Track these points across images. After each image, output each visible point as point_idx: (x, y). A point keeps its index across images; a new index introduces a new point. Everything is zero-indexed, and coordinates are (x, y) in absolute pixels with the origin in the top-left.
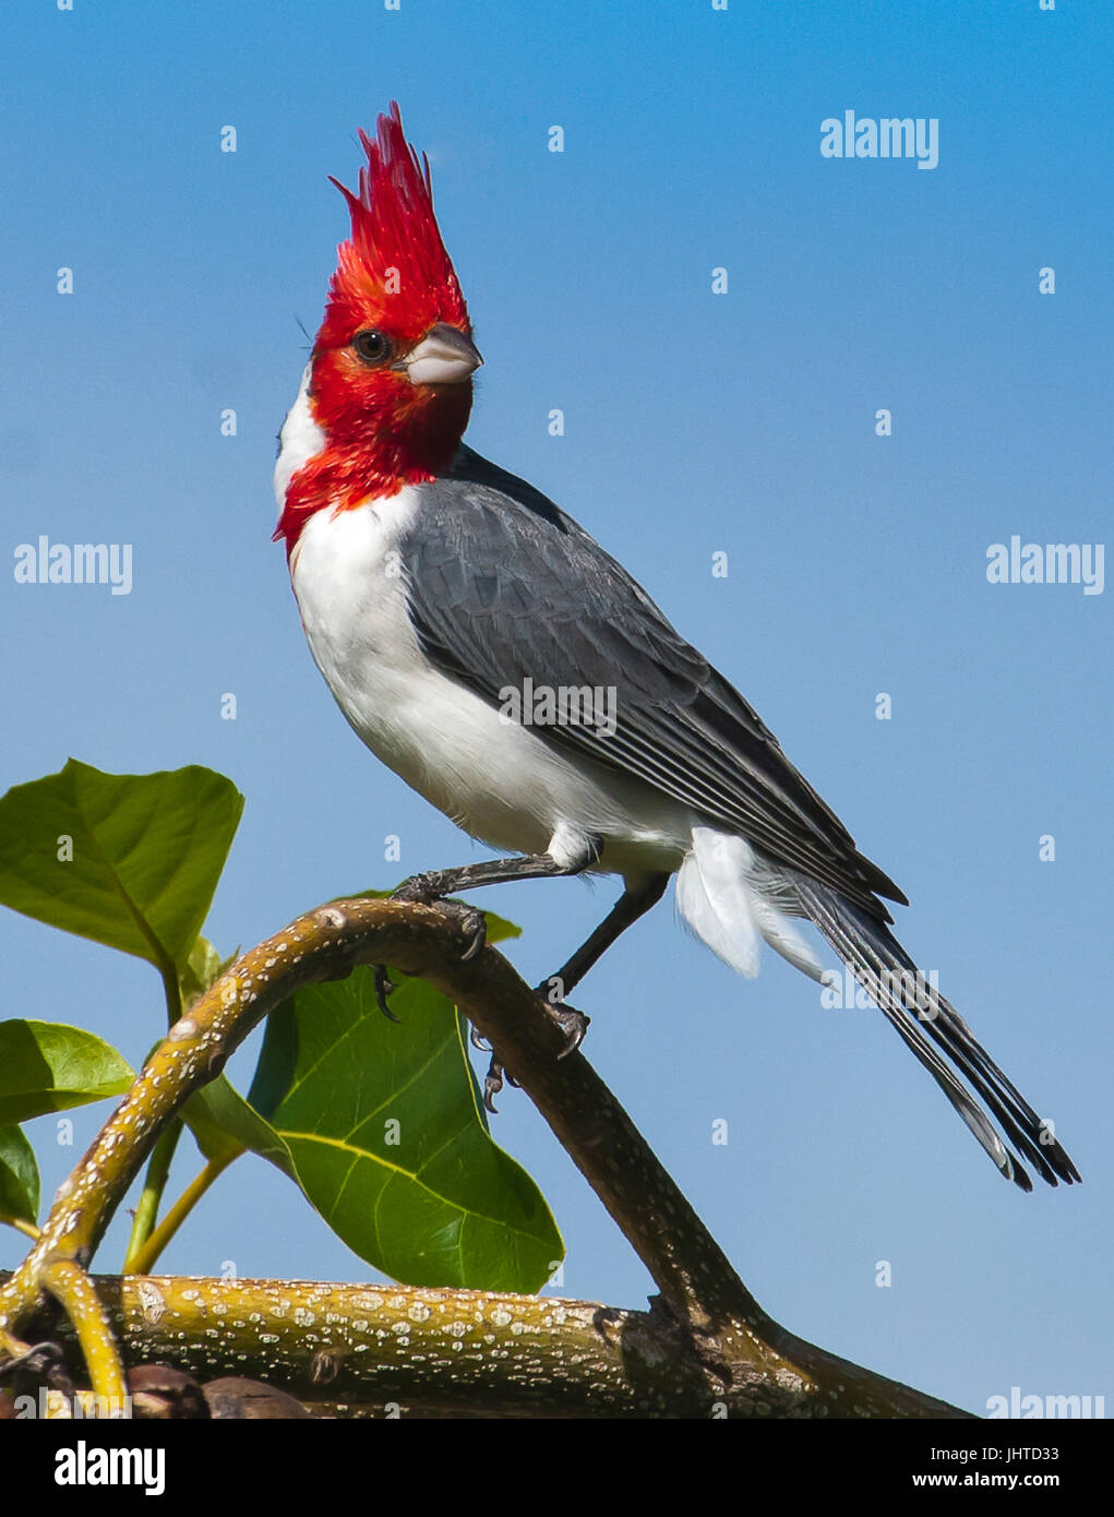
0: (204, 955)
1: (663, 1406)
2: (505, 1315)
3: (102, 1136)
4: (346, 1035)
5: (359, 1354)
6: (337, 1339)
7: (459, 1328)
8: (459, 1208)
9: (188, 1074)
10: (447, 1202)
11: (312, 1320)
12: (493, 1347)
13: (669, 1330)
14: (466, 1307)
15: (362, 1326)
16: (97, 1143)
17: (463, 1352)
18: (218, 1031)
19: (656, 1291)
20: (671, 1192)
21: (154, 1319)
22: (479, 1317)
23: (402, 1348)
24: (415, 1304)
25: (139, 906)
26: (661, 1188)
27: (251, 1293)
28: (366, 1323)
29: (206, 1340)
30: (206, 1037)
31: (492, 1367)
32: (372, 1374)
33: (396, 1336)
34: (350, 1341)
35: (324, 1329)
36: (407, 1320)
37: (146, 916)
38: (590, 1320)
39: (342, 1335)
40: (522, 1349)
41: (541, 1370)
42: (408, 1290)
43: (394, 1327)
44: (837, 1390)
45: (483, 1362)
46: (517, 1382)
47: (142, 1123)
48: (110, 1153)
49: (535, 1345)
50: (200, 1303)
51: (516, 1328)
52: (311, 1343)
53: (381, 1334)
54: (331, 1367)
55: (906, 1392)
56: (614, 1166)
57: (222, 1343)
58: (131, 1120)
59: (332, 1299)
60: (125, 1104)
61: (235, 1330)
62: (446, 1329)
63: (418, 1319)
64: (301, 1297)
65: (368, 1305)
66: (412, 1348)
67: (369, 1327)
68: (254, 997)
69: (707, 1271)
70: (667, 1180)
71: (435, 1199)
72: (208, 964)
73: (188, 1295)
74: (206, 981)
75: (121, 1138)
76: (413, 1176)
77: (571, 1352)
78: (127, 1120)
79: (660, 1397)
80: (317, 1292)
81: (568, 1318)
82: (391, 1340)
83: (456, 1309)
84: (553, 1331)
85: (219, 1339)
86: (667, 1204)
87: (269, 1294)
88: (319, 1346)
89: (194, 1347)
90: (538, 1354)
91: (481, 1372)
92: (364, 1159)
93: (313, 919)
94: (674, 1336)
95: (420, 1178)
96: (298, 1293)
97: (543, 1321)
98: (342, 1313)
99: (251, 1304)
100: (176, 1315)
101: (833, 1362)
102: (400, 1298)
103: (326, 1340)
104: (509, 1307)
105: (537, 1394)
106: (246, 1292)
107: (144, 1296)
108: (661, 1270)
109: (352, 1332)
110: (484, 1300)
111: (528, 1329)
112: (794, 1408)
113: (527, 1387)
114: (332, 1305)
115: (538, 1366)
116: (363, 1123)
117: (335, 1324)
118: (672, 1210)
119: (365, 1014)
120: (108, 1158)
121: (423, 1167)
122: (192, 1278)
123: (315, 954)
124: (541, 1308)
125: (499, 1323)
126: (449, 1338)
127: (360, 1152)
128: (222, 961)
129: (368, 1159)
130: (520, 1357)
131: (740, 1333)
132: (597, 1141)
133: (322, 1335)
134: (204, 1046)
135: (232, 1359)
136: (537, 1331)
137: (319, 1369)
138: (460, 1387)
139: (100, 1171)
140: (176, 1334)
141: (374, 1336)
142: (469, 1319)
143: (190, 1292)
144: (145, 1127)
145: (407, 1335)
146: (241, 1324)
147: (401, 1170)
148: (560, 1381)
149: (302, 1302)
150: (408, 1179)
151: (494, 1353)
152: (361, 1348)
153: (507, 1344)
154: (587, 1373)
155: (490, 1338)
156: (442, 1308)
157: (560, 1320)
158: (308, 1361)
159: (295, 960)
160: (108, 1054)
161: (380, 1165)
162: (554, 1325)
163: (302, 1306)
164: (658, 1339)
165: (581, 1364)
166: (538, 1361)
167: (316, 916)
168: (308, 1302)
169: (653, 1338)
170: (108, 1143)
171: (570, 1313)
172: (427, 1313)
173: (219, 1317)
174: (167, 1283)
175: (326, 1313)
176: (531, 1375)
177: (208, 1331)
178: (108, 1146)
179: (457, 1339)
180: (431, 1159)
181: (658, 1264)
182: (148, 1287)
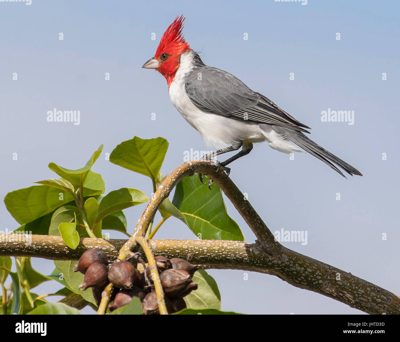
0: (160, 176)
1: (259, 263)
2: (226, 245)
3: (146, 210)
4: (193, 193)
5: (196, 254)
6: (192, 251)
7: (217, 248)
8: (220, 229)
9: (163, 196)
10: (217, 228)
11: (187, 247)
12: (224, 251)
13: (260, 247)
14: (218, 243)
15: (197, 248)
16: (145, 211)
17: (218, 253)
18: (168, 187)
19: (257, 239)
20: (259, 218)
21: (154, 248)
22: (221, 246)
23: (205, 252)
24: (208, 243)
25: (148, 166)
26: (257, 218)
27: (174, 242)
28: (198, 247)
29: (165, 252)
30: (166, 188)
31: (224, 256)
32: (199, 258)
33: (204, 250)
34: (195, 251)
35: (189, 249)
36: (206, 246)
37: (149, 168)
38: (244, 245)
39: (193, 250)
40: (230, 252)
41: (234, 256)
42: (206, 240)
43: (203, 248)
44: (294, 258)
45: (222, 255)
46: (229, 259)
47: (154, 207)
48: (148, 213)
49: (232, 251)
50: (164, 244)
51: (228, 248)
52: (186, 252)
53: (201, 250)
54: (191, 257)
55: (309, 258)
56: (247, 213)
57: (169, 253)
58: (152, 206)
59: (190, 243)
60: (150, 203)
61: (171, 250)
62: (214, 248)
63: (208, 246)
64: (184, 242)
65: (198, 244)
66: (207, 252)
67: (198, 248)
68: (175, 180)
69: (267, 234)
70: (258, 216)
71: (214, 227)
72: (160, 177)
73: (161, 243)
74: (160, 181)
75: (150, 210)
76: (209, 222)
77: (240, 252)
78: (151, 206)
79: (258, 261)
80: (188, 241)
81: (239, 245)
82: (203, 251)
83: (216, 244)
84: (236, 248)
85: (168, 252)
86: (258, 221)
87: (178, 242)
88: (188, 252)
89: (163, 253)
90: (233, 253)
91: (222, 257)
92: (198, 219)
93: (186, 164)
94: (261, 248)
95: (210, 223)
96: (183, 242)
97: (234, 246)
98: (193, 246)
99: (174, 244)
100: (159, 247)
101: (293, 252)
102: (204, 242)
103: (190, 251)
104: (227, 243)
105: (234, 261)
106: (173, 242)
107: (152, 243)
108: (258, 235)
109: (195, 249)
110: (221, 242)
111: (231, 248)
112: (286, 262)
113: (231, 260)
114: (191, 244)
115: (233, 255)
116: (197, 211)
117: (191, 248)
118: (259, 222)
119: (197, 188)
120: (148, 214)
121: (211, 221)
122: (162, 239)
123: (186, 171)
124: (233, 243)
125: (225, 247)
126: (215, 250)
127: (197, 217)
128: (164, 177)
129: (198, 218)
130: (229, 253)
131: (274, 247)
132: (243, 208)
133: (189, 250)
134: (165, 190)
135: (170, 256)
136: (233, 248)
137: (188, 257)
138: (217, 260)
139: (146, 217)
140: (159, 251)
141: (199, 250)
142: (219, 246)
143: (161, 242)
144: (155, 207)
145: (206, 250)
146: (172, 249)
147: (206, 221)
148: (238, 258)
149: (184, 243)
150: (208, 223)
151: (224, 253)
152: (197, 253)
153: (227, 251)
154: (243, 256)
155: (223, 250)
156: (213, 244)
157: (237, 246)
158: (186, 256)
159: (183, 172)
160: (143, 194)
161: (201, 220)
162: (236, 247)
163: (185, 245)
164: (258, 249)
165: (242, 254)
166: (233, 254)
167: (186, 163)
168: (186, 243)
169: (256, 249)
170: (147, 211)
171: (239, 244)
172: (210, 245)
173: (167, 247)
174: (157, 241)
175: (189, 246)
176: (232, 257)
177: (166, 250)
178: (147, 212)
179: (216, 250)
180: (213, 219)
181: (257, 233)
182: (153, 241)
